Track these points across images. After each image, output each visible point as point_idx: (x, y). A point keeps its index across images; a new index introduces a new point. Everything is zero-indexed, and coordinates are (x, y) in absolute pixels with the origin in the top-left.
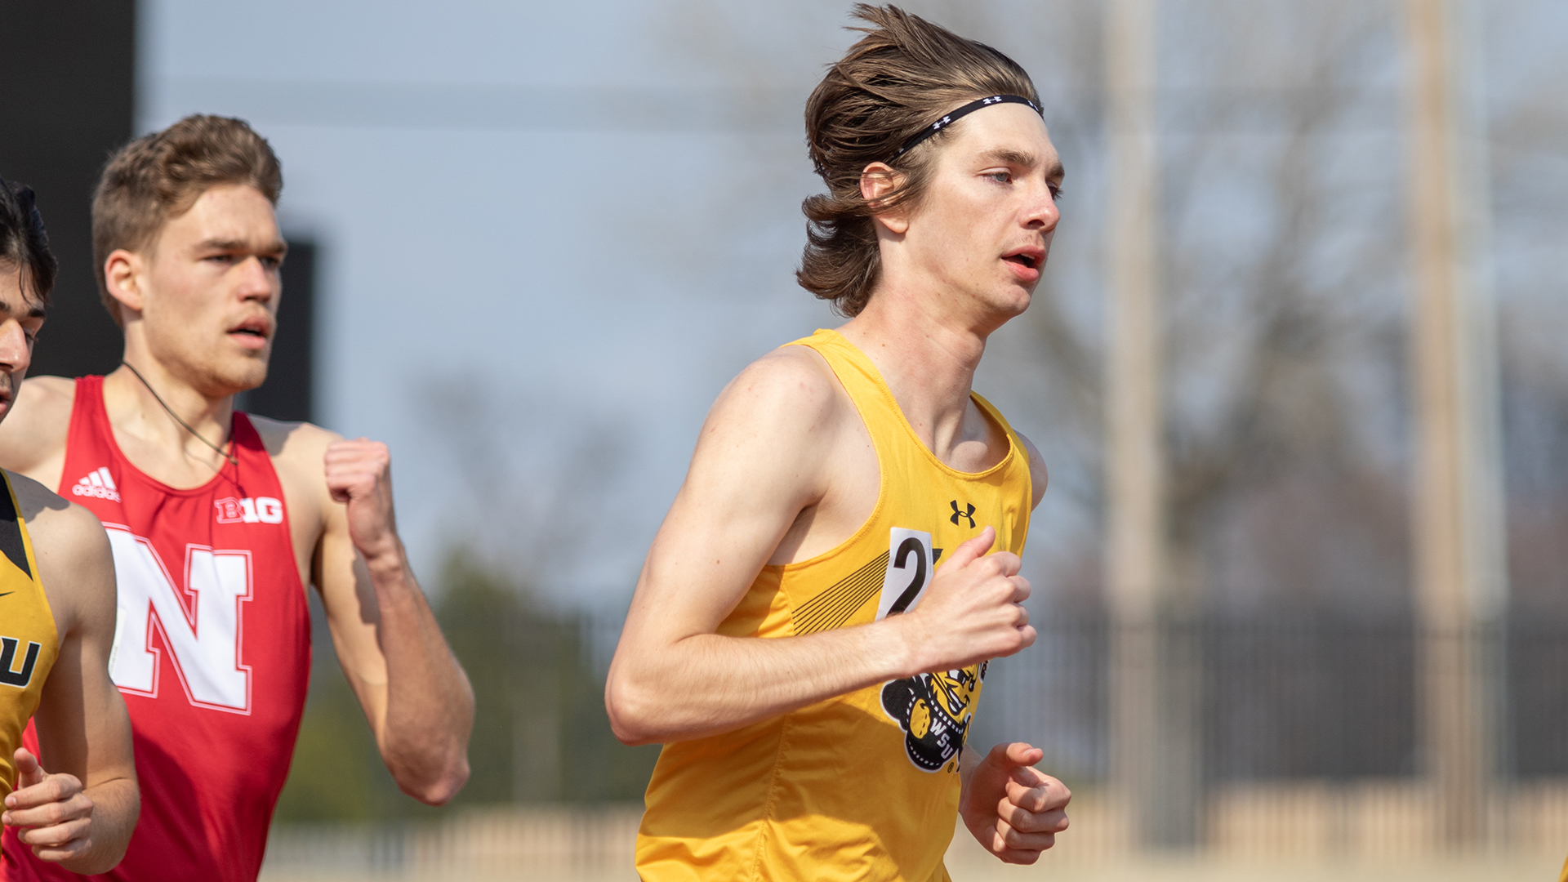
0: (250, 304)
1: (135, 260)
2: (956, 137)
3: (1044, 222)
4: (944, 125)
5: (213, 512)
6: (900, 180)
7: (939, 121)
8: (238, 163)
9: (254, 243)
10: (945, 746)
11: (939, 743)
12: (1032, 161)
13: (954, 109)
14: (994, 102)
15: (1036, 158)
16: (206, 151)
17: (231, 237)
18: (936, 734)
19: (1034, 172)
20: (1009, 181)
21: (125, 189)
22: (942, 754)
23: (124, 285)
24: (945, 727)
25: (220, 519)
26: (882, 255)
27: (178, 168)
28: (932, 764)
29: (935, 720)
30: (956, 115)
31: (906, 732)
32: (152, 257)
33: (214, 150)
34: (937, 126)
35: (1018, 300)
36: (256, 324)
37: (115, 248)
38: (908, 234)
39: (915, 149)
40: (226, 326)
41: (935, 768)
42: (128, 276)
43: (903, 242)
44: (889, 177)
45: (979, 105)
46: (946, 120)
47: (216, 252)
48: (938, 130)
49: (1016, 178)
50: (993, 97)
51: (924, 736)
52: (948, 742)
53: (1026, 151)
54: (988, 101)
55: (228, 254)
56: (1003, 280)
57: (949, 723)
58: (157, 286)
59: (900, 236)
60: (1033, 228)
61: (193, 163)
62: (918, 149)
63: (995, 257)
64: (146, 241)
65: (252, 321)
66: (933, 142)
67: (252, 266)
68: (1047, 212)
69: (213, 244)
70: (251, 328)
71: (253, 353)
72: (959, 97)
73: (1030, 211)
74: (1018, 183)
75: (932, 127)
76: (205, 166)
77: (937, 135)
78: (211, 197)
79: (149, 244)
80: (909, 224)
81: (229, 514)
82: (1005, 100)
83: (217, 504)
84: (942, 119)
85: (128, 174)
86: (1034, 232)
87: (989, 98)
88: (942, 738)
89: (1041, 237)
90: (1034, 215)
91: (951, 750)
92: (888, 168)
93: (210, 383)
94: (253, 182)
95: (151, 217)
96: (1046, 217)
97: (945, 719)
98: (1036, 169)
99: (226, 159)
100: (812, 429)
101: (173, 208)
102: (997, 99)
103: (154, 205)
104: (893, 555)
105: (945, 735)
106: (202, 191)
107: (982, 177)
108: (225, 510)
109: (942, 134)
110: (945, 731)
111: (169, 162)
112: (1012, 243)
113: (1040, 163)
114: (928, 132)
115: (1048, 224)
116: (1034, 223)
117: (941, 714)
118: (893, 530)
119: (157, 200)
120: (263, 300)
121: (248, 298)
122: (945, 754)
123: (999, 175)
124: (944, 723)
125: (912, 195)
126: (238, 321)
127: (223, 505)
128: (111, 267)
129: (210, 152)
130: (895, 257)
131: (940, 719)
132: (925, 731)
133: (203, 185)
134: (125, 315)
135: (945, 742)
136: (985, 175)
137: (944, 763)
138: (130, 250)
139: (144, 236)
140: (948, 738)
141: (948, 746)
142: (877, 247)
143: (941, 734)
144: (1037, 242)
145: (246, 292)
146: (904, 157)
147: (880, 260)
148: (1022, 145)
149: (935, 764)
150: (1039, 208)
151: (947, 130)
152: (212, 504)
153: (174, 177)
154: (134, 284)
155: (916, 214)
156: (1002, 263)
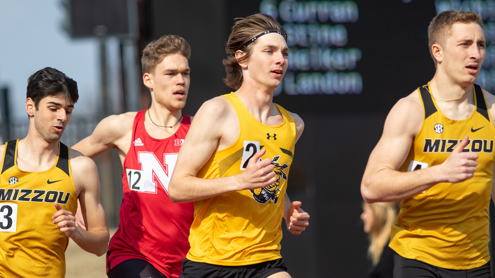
0: (179, 86)
1: (150, 75)
2: (256, 42)
3: (281, 63)
4: (255, 40)
5: (174, 143)
6: (245, 54)
7: (253, 39)
8: (176, 48)
9: (179, 69)
10: (266, 197)
11: (264, 196)
12: (277, 47)
13: (257, 35)
14: (267, 33)
15: (278, 46)
16: (166, 46)
17: (173, 69)
18: (263, 194)
19: (278, 50)
20: (272, 53)
21: (147, 56)
22: (266, 199)
23: (148, 82)
24: (266, 192)
25: (175, 145)
26: (243, 74)
27: (159, 50)
28: (263, 202)
29: (263, 190)
30: (257, 37)
31: (253, 193)
32: (154, 74)
33: (169, 45)
34: (253, 40)
35: (276, 83)
36: (180, 91)
37: (146, 72)
38: (248, 67)
39: (248, 46)
40: (173, 92)
41: (264, 203)
42: (149, 80)
43: (248, 70)
44: (242, 53)
45: (263, 34)
46: (255, 38)
47: (169, 72)
48: (253, 41)
49: (274, 52)
50: (267, 32)
51: (259, 194)
52: (267, 196)
53: (275, 45)
54: (266, 33)
55: (173, 73)
56: (271, 78)
57: (267, 191)
58: (155, 82)
59: (247, 68)
60: (278, 64)
61: (163, 49)
62: (249, 46)
63: (269, 72)
64: (152, 70)
65: (179, 90)
66: (252, 44)
67: (179, 75)
68: (281, 60)
69: (168, 70)
70: (179, 92)
71: (180, 100)
72: (258, 32)
73: (277, 60)
74: (274, 53)
75: (251, 40)
76: (166, 49)
77: (253, 42)
78: (168, 58)
79: (153, 71)
80: (247, 65)
81: (178, 143)
82: (270, 32)
83: (175, 141)
84: (254, 38)
85: (148, 53)
86: (279, 65)
87: (266, 32)
88: (265, 195)
89: (281, 67)
90: (278, 61)
91: (268, 198)
92: (242, 52)
93: (169, 107)
94: (180, 52)
95: (153, 64)
96: (281, 61)
97: (266, 190)
98: (279, 49)
99: (172, 47)
100: (217, 119)
101: (158, 61)
102: (268, 32)
103: (153, 61)
104: (245, 148)
105: (266, 194)
106: (165, 56)
107: (264, 52)
108: (177, 142)
109: (254, 42)
110: (266, 193)
111: (157, 49)
112: (273, 68)
113: (280, 48)
114: (250, 42)
115: (282, 63)
116: (278, 63)
117: (265, 189)
118: (245, 142)
119: (154, 59)
120: (183, 85)
121: (178, 84)
122: (267, 199)
123: (268, 51)
124: (265, 191)
125: (247, 57)
126: (175, 90)
127: (176, 141)
128: (144, 77)
129: (167, 46)
130: (246, 74)
131: (264, 190)
132: (259, 193)
133: (165, 55)
134: (150, 90)
135: (266, 196)
136: (265, 52)
137: (267, 201)
138: (149, 73)
139: (152, 69)
140: (267, 195)
141: (267, 197)
142: (242, 71)
143: (265, 194)
144: (280, 68)
145: (177, 83)
146: (246, 48)
147: (243, 75)
148: (274, 44)
149: (264, 202)
150: (279, 59)
151: (255, 41)
152: (174, 141)
153: (158, 53)
154: (150, 81)
155: (249, 63)
156: (271, 73)
